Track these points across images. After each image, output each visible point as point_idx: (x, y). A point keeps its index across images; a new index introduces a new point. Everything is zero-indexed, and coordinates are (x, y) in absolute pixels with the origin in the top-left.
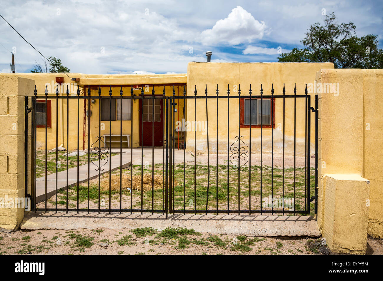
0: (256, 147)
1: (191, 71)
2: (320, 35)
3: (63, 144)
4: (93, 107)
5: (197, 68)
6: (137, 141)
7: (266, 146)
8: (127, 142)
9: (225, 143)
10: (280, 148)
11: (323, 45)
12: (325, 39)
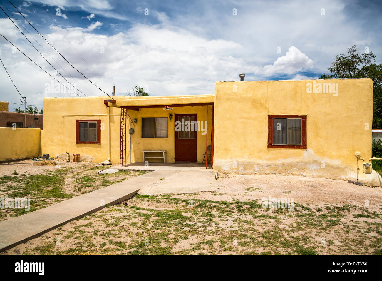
0: (286, 168)
1: (218, 91)
2: (344, 64)
3: (110, 158)
4: (135, 126)
5: (224, 87)
6: (173, 157)
7: (297, 168)
8: (163, 158)
9: (252, 164)
10: (312, 169)
11: (347, 71)
12: (349, 66)
